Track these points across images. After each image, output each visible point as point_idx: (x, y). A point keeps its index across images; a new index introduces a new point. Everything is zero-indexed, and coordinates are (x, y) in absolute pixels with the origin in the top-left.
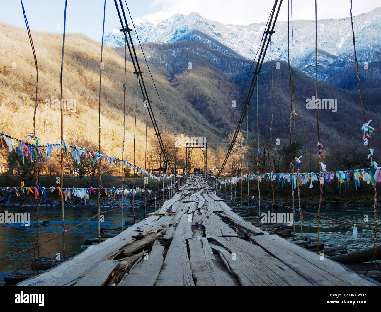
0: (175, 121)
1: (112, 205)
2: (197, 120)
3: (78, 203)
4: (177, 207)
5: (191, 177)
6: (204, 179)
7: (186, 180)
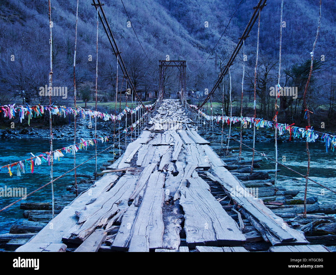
0: (146, 30)
1: (67, 137)
2: (173, 30)
3: (25, 133)
4: (145, 155)
5: (164, 104)
6: (181, 106)
7: (158, 108)
